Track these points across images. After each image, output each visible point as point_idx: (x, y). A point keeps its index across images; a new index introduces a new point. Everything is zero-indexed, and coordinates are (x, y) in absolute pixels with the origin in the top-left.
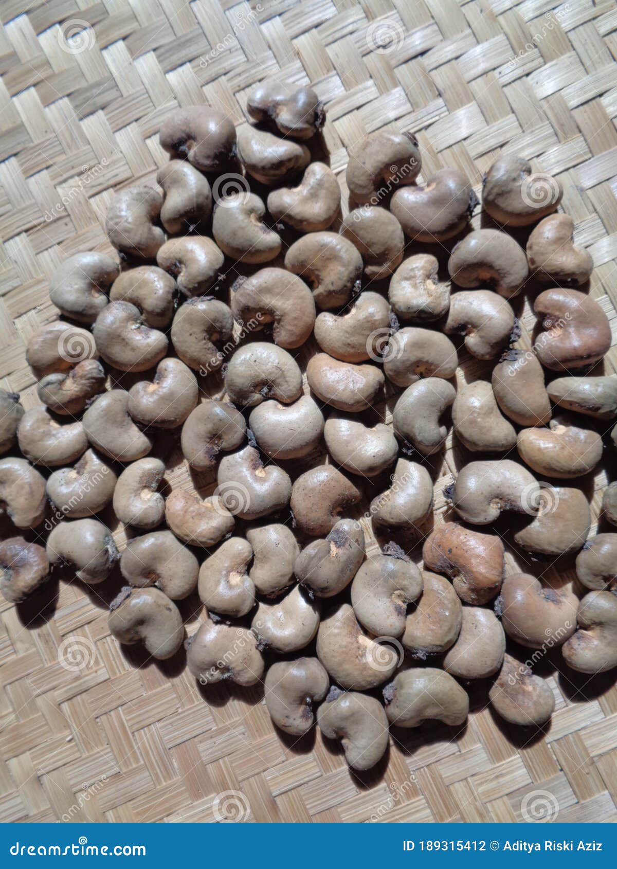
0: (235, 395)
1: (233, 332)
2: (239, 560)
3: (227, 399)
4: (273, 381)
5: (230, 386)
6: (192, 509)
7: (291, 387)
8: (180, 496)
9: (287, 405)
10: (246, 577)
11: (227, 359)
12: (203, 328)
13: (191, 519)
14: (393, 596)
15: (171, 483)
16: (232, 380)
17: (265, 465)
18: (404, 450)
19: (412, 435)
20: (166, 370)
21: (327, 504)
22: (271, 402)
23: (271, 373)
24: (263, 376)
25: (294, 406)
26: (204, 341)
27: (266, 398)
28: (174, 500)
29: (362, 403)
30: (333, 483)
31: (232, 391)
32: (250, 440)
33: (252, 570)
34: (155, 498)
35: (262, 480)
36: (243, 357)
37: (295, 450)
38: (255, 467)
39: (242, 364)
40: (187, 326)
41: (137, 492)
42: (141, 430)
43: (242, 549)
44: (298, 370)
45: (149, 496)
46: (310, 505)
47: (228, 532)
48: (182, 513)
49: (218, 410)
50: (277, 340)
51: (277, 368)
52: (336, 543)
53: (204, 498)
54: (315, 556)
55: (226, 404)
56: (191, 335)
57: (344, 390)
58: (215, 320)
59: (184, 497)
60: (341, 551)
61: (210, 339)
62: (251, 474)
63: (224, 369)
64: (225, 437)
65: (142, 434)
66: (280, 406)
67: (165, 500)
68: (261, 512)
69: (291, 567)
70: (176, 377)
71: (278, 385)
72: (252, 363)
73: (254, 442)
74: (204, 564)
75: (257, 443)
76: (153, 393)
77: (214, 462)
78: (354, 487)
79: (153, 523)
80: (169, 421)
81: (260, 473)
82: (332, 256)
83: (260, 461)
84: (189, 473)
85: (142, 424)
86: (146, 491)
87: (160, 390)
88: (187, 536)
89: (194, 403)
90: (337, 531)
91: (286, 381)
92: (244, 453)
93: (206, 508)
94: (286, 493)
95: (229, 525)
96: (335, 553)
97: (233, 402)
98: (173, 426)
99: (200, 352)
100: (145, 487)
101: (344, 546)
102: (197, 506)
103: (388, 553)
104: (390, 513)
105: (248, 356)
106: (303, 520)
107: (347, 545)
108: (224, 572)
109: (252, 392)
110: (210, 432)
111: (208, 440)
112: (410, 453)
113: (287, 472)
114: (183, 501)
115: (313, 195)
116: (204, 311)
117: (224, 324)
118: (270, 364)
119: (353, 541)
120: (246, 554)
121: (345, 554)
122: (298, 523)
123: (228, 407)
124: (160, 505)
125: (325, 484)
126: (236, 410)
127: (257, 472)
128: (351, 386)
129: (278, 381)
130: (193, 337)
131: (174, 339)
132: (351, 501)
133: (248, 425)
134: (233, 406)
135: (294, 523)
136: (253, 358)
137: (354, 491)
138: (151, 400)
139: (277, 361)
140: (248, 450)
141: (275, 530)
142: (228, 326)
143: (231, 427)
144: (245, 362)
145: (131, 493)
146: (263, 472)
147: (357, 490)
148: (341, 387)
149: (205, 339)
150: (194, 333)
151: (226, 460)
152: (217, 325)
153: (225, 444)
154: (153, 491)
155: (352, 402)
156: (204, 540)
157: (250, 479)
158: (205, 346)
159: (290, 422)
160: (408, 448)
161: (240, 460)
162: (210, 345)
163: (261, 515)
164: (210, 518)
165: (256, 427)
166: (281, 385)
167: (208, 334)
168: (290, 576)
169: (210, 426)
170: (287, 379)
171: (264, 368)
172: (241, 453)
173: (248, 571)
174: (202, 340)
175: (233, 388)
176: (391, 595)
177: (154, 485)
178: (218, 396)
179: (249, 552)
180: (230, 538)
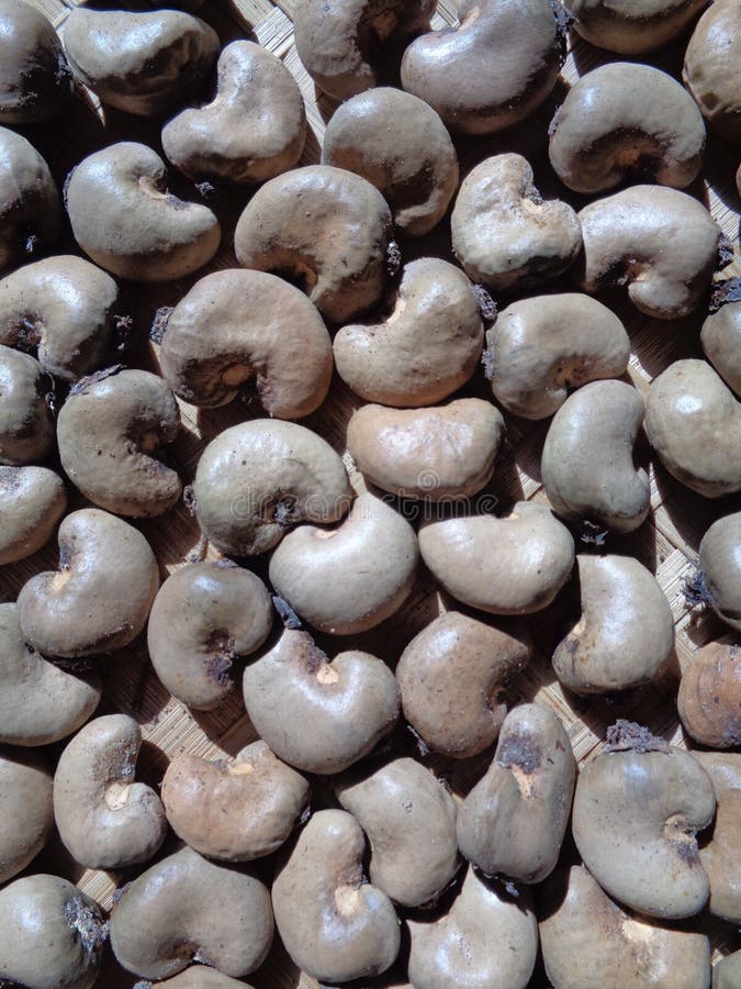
0: (226, 542)
1: (184, 421)
2: (343, 861)
3: (214, 554)
4: (291, 490)
5: (210, 527)
6: (216, 791)
7: (331, 491)
8: (185, 774)
9: (332, 526)
10: (366, 888)
11: (187, 476)
12: (118, 432)
13: (222, 815)
14: (667, 830)
15: (161, 745)
16: (211, 515)
17: (331, 657)
18: (586, 539)
19: (597, 506)
20: (74, 538)
21: (476, 693)
22: (301, 531)
23: (283, 476)
24: (269, 487)
25: (347, 524)
26: (131, 458)
27: (290, 528)
28: (177, 786)
29: (480, 477)
30: (474, 649)
31: (218, 535)
32: (286, 617)
33: (373, 866)
34: (137, 798)
35: (334, 690)
36: (217, 463)
37: (380, 608)
38: (313, 669)
39: (219, 478)
40: (86, 439)
41: (97, 800)
42: (66, 670)
43: (342, 835)
44: (331, 453)
45: (123, 798)
46: (446, 708)
47: (302, 810)
48: (200, 809)
49: (204, 582)
50: (272, 408)
51: (292, 461)
52: (522, 765)
53: (233, 753)
54: (498, 816)
55: (214, 565)
56: (100, 453)
57: (438, 462)
58: (139, 408)
59: (194, 774)
60: (536, 779)
61: (140, 450)
62: (311, 686)
63: (189, 496)
64: (236, 632)
65: (72, 678)
66: (321, 533)
67: (158, 791)
68: (354, 756)
69: (450, 842)
70: (99, 545)
71: (305, 494)
72: (239, 467)
73: (293, 619)
74: (276, 885)
75: (301, 618)
76: (64, 591)
77: (230, 683)
78: (515, 641)
79: (149, 849)
80: (114, 635)
81: (326, 675)
82: (326, 210)
83: (319, 651)
84: (188, 714)
85: (62, 658)
86: (115, 787)
87: (74, 581)
88: (226, 851)
89: (152, 581)
90: (514, 739)
91: (318, 482)
92: (282, 648)
93: (244, 777)
94: (390, 699)
95: (299, 796)
96: (528, 788)
97: (227, 555)
98: (127, 640)
99: (129, 480)
100: (110, 782)
101: (539, 765)
102: (225, 783)
103: (623, 745)
104: (607, 671)
105: (227, 459)
106: (441, 740)
107: (544, 762)
108: (322, 896)
109: (257, 525)
110: (201, 632)
111: (204, 648)
112: (600, 541)
113: (379, 656)
114: (195, 783)
115: (249, 105)
116: (109, 400)
117: (159, 411)
118: (275, 459)
119: (551, 748)
120: (353, 843)
121: (545, 780)
122: (431, 747)
123: (223, 569)
124: (151, 808)
125: (455, 654)
126: (241, 570)
127: (320, 676)
128: (448, 450)
129: (302, 486)
130: (106, 455)
131: (71, 472)
132: (517, 667)
133: (271, 589)
134: (231, 563)
135: (422, 748)
136: (239, 458)
137: (518, 647)
138: (63, 607)
139: (286, 449)
140: (289, 637)
141: (395, 778)
142: (169, 411)
143: (238, 609)
144: (226, 470)
145: (85, 805)
146: (332, 672)
147: (522, 645)
148: (429, 458)
149: (130, 452)
150: (106, 447)
151: (251, 673)
152: (147, 416)
153: (240, 644)
154: (129, 783)
155: (460, 480)
156: (261, 847)
157: (311, 696)
158: (136, 466)
159: (354, 559)
160: (594, 534)
161: (278, 665)
162: (145, 460)
163: (357, 759)
164: (260, 797)
165: (290, 590)
166: (311, 493)
167: (134, 441)
168: (454, 857)
169: (197, 621)
170: (319, 476)
171: (266, 470)
172: (277, 649)
173: (367, 876)
174: (125, 456)
175: (220, 529)
176: (662, 830)
177: (127, 770)
178: (195, 551)
179: (358, 836)
180: (309, 818)
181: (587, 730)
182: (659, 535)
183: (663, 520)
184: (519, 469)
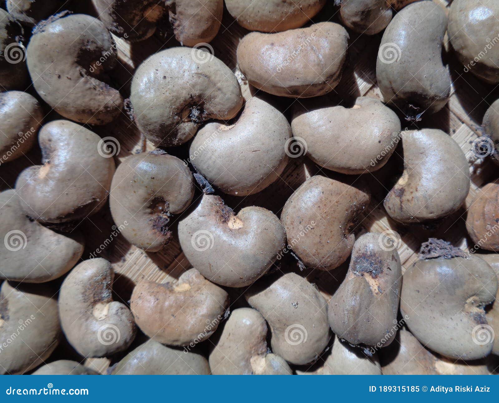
0: (157, 136)
2: (254, 340)
3: (151, 147)
4: (200, 96)
5: (145, 126)
6: (167, 303)
7: (228, 95)
8: (145, 293)
9: (231, 122)
10: (271, 356)
11: (126, 93)
12: (71, 59)
13: (172, 318)
14: (466, 306)
15: (129, 275)
16: (144, 117)
17: (236, 212)
18: (409, 119)
19: (420, 91)
20: (50, 140)
21: (337, 227)
22: (209, 127)
23: (194, 86)
24: (184, 95)
25: (242, 119)
26: (83, 80)
27: (201, 124)
28: (140, 302)
29: (335, 77)
30: (335, 199)
31: (151, 132)
32: (204, 186)
33: (273, 341)
34: (114, 311)
35: (241, 232)
36: (145, 80)
37: (269, 175)
38: (225, 220)
39: (148, 88)
40: (49, 67)
41: (87, 315)
42: (57, 231)
43: (251, 326)
44: (226, 69)
45: (105, 312)
46: (317, 240)
47: (224, 311)
48: (157, 316)
49: (143, 165)
50: (181, 39)
51: (199, 75)
52: (371, 272)
53: (176, 276)
54: (360, 309)
55: (152, 153)
56: (59, 77)
57: (305, 67)
58: (83, 42)
59: (152, 294)
60: (382, 280)
61: (89, 74)
62: (225, 231)
63: (128, 106)
64: (169, 198)
65: (62, 237)
67: (128, 306)
68: (258, 275)
69: (324, 325)
70: (68, 144)
71: (210, 98)
72: (162, 81)
73: (209, 187)
74: (211, 357)
75: (214, 187)
76: (46, 180)
77: (169, 234)
78: (361, 192)
79: (126, 343)
80: (86, 206)
81: (234, 224)
83: (228, 208)
84: (145, 254)
85: (53, 224)
86: (99, 306)
87: (53, 170)
88: (177, 341)
89: (109, 168)
90: (364, 256)
91: (219, 89)
92: (203, 208)
93: (185, 293)
94: (279, 236)
95: (222, 302)
96: (376, 287)
97: (160, 147)
98: (96, 209)
99: (84, 96)
100: (95, 302)
101: (382, 272)
102: (172, 298)
103: (433, 254)
104: (427, 207)
105: (152, 75)
106: (315, 261)
107: (385, 270)
108: (242, 363)
109: (178, 123)
110: (145, 200)
111: (149, 210)
112: (418, 118)
113: (269, 209)
114: (152, 299)
116: (61, 35)
117: (100, 43)
118: (186, 74)
119: (389, 261)
120: (260, 329)
121: (386, 282)
122: (307, 265)
123: (156, 155)
124: (124, 317)
125: (321, 203)
126: (169, 156)
127: (230, 224)
128: (312, 57)
129: (208, 93)
130: (64, 78)
131: (41, 93)
132: (362, 209)
133: (192, 169)
134: (162, 151)
135: (301, 266)
136: (160, 75)
137: (363, 196)
138: (47, 189)
139: (194, 67)
140: (207, 200)
141: (285, 287)
142: (106, 44)
143: (170, 182)
144: (151, 84)
145: (80, 318)
146: (238, 221)
147: (365, 194)
148: (298, 65)
149: (82, 75)
150: (63, 72)
151: (183, 226)
152: (91, 47)
153: (173, 207)
154: (108, 302)
155: (323, 79)
157: (225, 237)
158: (88, 86)
159: (249, 142)
160: (415, 113)
161: (201, 219)
162: (94, 82)
163: (260, 277)
164: (196, 305)
165: (205, 167)
166: (215, 97)
167: (83, 66)
168: (327, 334)
169: (142, 192)
170: (219, 85)
171: (181, 82)
172: (199, 208)
173: (270, 348)
174: (78, 79)
175: (151, 127)
176: (463, 306)
177: (106, 294)
178: (138, 147)
179: (262, 324)
180: (229, 315)
181: (405, 246)
182: (452, 115)
183: (455, 104)
184: (356, 76)
